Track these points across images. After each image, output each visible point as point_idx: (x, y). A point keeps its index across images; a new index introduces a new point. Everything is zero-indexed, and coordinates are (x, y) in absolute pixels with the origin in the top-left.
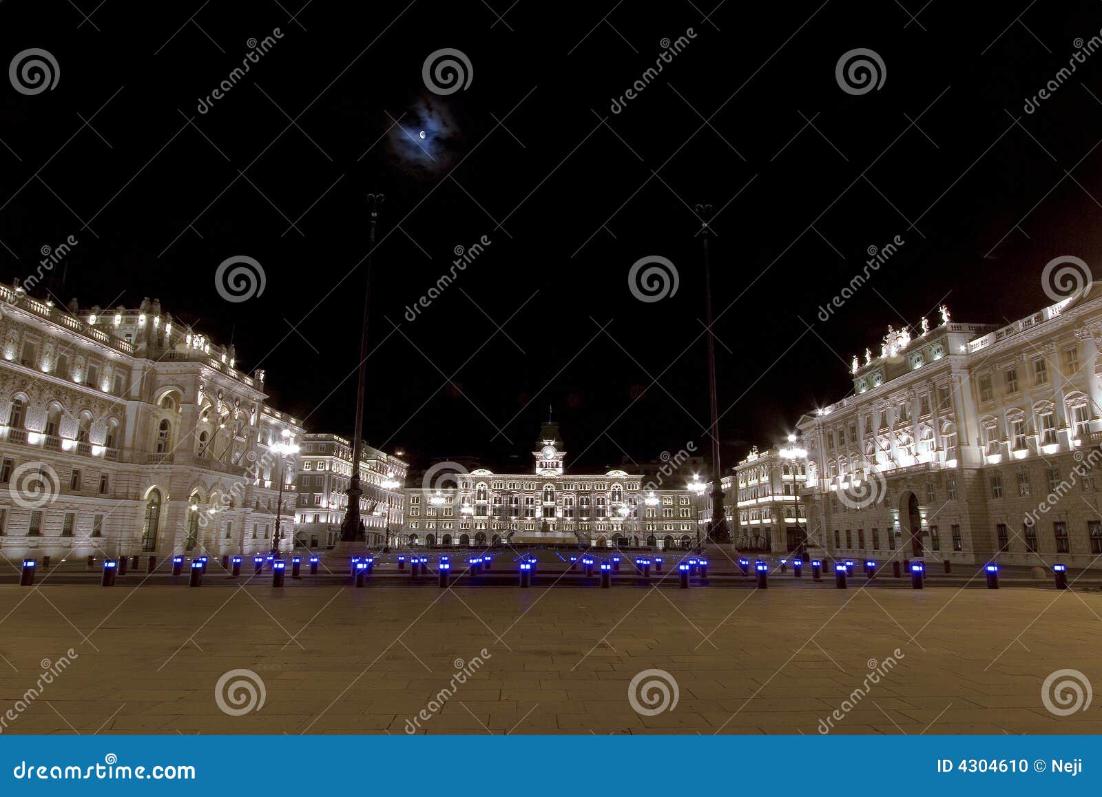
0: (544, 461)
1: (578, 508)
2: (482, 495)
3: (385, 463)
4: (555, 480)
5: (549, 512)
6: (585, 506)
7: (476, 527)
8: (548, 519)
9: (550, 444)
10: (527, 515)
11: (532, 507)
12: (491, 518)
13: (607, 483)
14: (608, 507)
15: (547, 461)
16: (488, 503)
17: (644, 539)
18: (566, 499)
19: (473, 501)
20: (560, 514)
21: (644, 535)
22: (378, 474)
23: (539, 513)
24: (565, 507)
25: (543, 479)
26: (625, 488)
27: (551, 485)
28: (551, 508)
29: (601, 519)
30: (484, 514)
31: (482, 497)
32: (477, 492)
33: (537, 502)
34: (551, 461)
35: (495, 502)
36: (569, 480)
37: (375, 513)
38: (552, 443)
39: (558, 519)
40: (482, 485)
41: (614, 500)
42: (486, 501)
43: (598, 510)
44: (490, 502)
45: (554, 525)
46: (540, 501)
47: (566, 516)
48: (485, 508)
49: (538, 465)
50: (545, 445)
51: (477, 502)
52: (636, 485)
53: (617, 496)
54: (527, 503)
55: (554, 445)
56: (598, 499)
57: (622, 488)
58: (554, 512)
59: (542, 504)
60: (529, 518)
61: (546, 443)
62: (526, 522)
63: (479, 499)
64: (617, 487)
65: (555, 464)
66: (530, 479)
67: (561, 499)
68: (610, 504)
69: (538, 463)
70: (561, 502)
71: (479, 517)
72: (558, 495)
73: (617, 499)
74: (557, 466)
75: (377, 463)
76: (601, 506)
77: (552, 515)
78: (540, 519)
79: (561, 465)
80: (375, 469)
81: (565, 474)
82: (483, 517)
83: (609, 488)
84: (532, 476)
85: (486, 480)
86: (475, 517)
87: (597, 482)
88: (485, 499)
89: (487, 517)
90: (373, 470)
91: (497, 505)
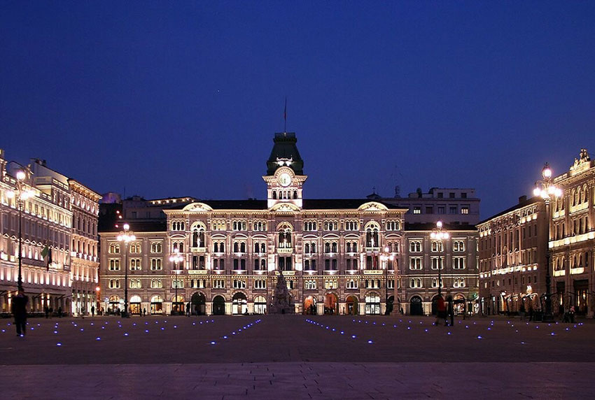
0: (278, 190)
1: (322, 256)
2: (199, 240)
3: (65, 190)
4: (293, 216)
5: (285, 262)
6: (331, 254)
7: (192, 286)
8: (285, 273)
9: (285, 165)
10: (257, 268)
11: (265, 256)
12: (212, 272)
13: (359, 221)
14: (362, 255)
15: (282, 189)
16: (207, 251)
17: (406, 301)
18: (307, 245)
19: (187, 250)
20: (298, 266)
21: (406, 295)
22: (55, 207)
23: (272, 266)
24: (306, 256)
25: (277, 216)
26: (382, 227)
27: (288, 224)
28: (287, 258)
29: (352, 272)
30: (202, 268)
31: (199, 244)
32: (192, 235)
33: (270, 249)
34: (287, 189)
35: (216, 250)
36: (310, 216)
37: (53, 265)
38: (289, 163)
39: (297, 272)
40: (199, 226)
41: (369, 246)
42: (204, 249)
43: (349, 260)
44: (209, 250)
45: (292, 282)
46: (274, 246)
47: (307, 268)
48: (202, 259)
49: (270, 195)
50: (279, 166)
51: (193, 249)
52: (397, 224)
53: (372, 240)
54: (257, 250)
55: (290, 166)
56: (349, 244)
57: (379, 228)
58: (291, 264)
59: (276, 252)
60: (260, 272)
61: (281, 163)
62: (255, 278)
63: (195, 245)
64: (372, 226)
65: (292, 194)
66: (260, 216)
67: (300, 244)
68: (364, 251)
69: (270, 193)
70: (300, 249)
71: (195, 272)
72: (296, 238)
73: (373, 243)
74: (295, 197)
75: (52, 190)
76: (352, 254)
77: (289, 268)
78: (273, 273)
79: (300, 195)
80: (50, 198)
81: (304, 207)
82: (201, 272)
83: (362, 227)
84: (263, 211)
85: (203, 217)
86: (190, 272)
87: (348, 220)
88: (202, 245)
89: (205, 272)
90: (47, 199)
91: (219, 254)
